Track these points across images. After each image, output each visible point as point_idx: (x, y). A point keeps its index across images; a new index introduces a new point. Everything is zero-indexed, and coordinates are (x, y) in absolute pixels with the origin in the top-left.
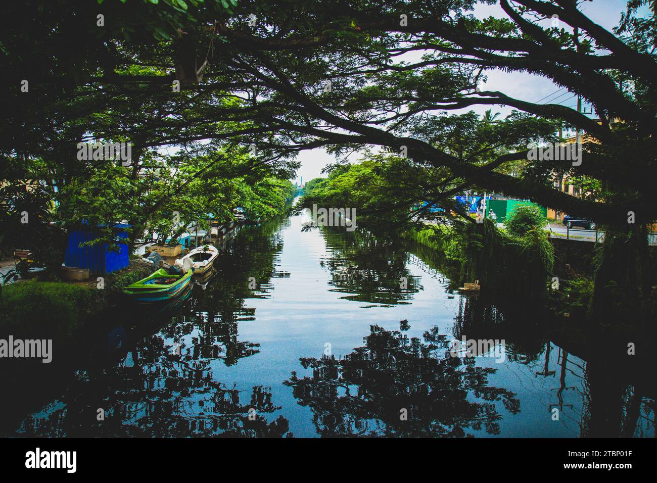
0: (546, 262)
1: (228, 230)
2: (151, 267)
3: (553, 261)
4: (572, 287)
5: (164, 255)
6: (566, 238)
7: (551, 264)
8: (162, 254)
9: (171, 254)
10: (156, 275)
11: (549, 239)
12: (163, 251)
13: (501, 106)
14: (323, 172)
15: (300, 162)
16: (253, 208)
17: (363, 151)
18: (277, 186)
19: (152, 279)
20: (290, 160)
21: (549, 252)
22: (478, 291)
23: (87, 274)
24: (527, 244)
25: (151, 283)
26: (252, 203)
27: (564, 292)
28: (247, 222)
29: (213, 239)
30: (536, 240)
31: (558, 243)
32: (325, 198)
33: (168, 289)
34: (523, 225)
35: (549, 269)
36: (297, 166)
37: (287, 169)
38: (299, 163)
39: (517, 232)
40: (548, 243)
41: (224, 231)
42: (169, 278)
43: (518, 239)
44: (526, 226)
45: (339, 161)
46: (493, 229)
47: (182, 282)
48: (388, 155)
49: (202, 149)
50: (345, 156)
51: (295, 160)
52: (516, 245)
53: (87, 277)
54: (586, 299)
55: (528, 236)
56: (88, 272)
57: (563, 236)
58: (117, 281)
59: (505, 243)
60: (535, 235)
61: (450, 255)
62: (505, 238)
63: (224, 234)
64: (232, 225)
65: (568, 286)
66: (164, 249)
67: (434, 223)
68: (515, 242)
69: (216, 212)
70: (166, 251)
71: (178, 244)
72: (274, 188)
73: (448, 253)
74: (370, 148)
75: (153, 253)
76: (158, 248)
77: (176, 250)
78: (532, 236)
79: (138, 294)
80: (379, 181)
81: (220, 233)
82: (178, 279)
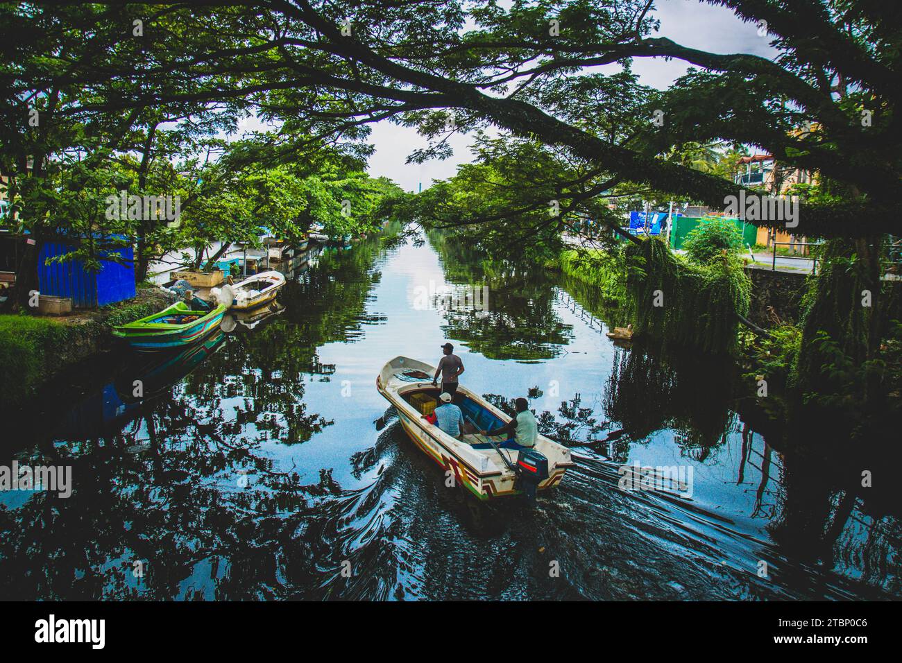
0: (738, 302)
1: (297, 253)
2: (169, 298)
3: (748, 301)
4: (773, 340)
5: (197, 285)
6: (771, 269)
7: (744, 306)
8: (194, 283)
9: (207, 283)
10: (171, 310)
11: (745, 270)
12: (195, 278)
13: (666, 59)
14: (409, 161)
15: (374, 145)
16: (332, 221)
17: (474, 133)
18: (371, 191)
19: (164, 317)
20: (358, 142)
21: (744, 287)
22: (628, 340)
23: (68, 305)
24: (712, 275)
25: (163, 322)
26: (331, 213)
27: (761, 346)
28: (330, 244)
29: (272, 264)
30: (727, 271)
31: (760, 276)
32: (413, 199)
33: (180, 331)
34: (710, 249)
35: (743, 314)
36: (369, 151)
37: (354, 154)
38: (372, 146)
39: (701, 259)
40: (742, 274)
41: (291, 253)
42: (187, 315)
43: (699, 268)
44: (714, 249)
45: (434, 145)
46: (664, 254)
47: (206, 322)
48: (511, 141)
49: (216, 120)
50: (442, 138)
51: (365, 142)
52: (697, 278)
53: (69, 309)
54: (789, 358)
55: (714, 263)
56: (70, 302)
57: (768, 266)
58: (111, 316)
59: (681, 273)
60: (724, 264)
61: (608, 292)
62: (681, 267)
63: (291, 258)
64: (304, 246)
65: (767, 337)
66: (196, 275)
67: (576, 241)
68: (696, 272)
69: (273, 224)
70: (200, 278)
71: (217, 269)
72: (366, 193)
73: (607, 289)
74: (482, 128)
75: (180, 280)
76: (189, 274)
77: (215, 277)
78: (719, 264)
79: (134, 337)
80: (494, 178)
81: (285, 257)
82: (201, 316)
